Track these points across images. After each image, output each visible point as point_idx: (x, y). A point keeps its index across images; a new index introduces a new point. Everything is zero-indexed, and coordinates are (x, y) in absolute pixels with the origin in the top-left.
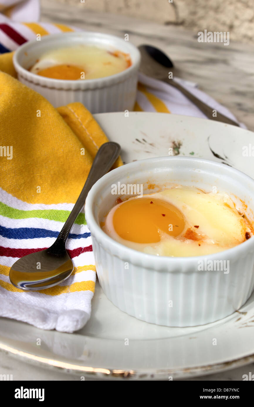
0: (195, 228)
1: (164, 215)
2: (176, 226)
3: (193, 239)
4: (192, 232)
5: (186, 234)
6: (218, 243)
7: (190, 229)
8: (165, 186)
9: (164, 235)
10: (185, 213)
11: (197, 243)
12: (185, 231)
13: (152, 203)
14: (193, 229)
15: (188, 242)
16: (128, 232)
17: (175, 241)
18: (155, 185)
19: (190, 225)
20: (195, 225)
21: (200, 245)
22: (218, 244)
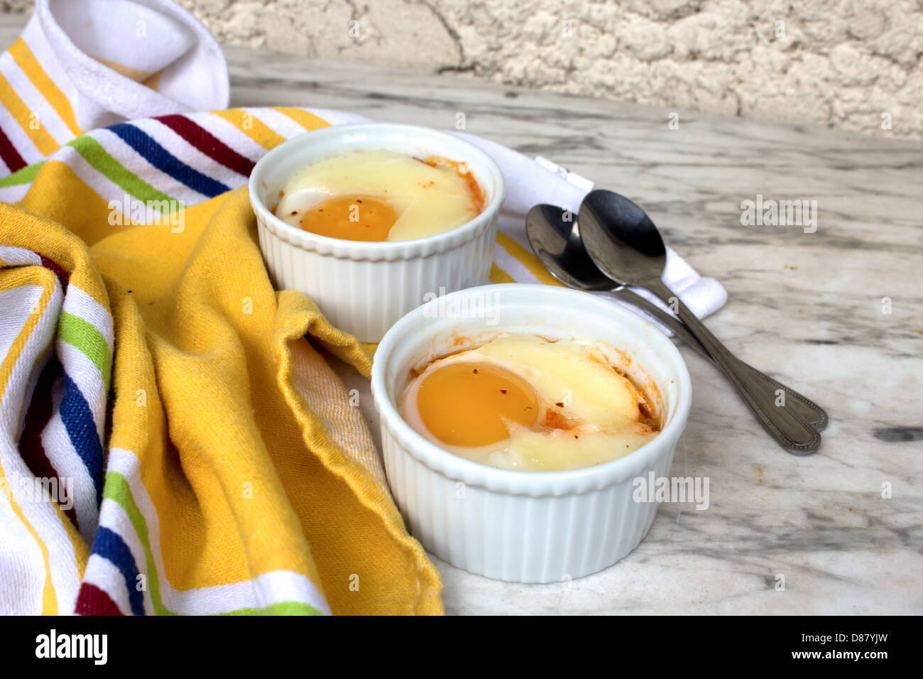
0: (559, 408)
1: (504, 392)
2: (528, 408)
3: (562, 428)
4: (555, 414)
5: (547, 418)
6: (604, 428)
7: (550, 409)
8: (481, 337)
9: (513, 427)
10: (533, 381)
11: (572, 433)
12: (542, 415)
13: (475, 371)
14: (556, 409)
15: (556, 433)
16: (453, 431)
17: (533, 434)
18: (464, 337)
19: (548, 403)
20: (557, 402)
21: (577, 437)
22: (605, 432)
